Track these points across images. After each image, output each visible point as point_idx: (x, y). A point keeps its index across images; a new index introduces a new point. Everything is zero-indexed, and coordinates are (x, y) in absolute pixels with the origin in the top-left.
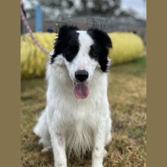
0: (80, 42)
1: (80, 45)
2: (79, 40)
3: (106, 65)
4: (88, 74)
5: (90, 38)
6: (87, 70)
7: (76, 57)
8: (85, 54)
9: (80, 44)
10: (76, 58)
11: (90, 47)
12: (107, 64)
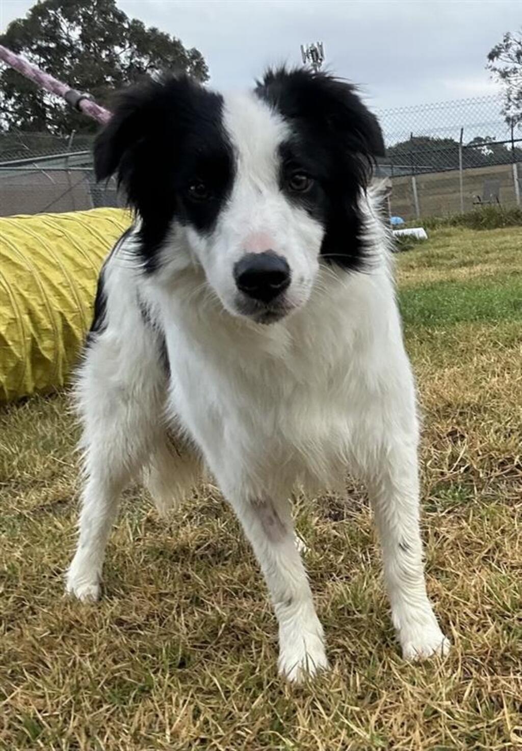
0: (232, 140)
1: (235, 154)
2: (228, 130)
3: (358, 237)
4: (287, 266)
5: (273, 115)
6: (281, 253)
7: (229, 203)
8: (262, 186)
9: (236, 148)
10: (228, 208)
11: (276, 154)
12: (360, 234)
